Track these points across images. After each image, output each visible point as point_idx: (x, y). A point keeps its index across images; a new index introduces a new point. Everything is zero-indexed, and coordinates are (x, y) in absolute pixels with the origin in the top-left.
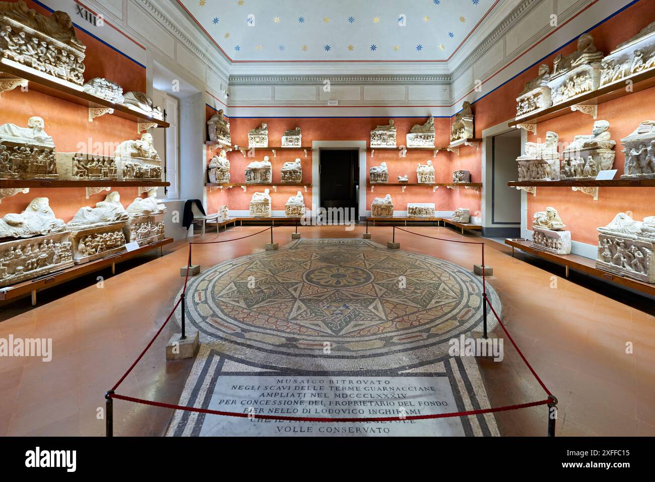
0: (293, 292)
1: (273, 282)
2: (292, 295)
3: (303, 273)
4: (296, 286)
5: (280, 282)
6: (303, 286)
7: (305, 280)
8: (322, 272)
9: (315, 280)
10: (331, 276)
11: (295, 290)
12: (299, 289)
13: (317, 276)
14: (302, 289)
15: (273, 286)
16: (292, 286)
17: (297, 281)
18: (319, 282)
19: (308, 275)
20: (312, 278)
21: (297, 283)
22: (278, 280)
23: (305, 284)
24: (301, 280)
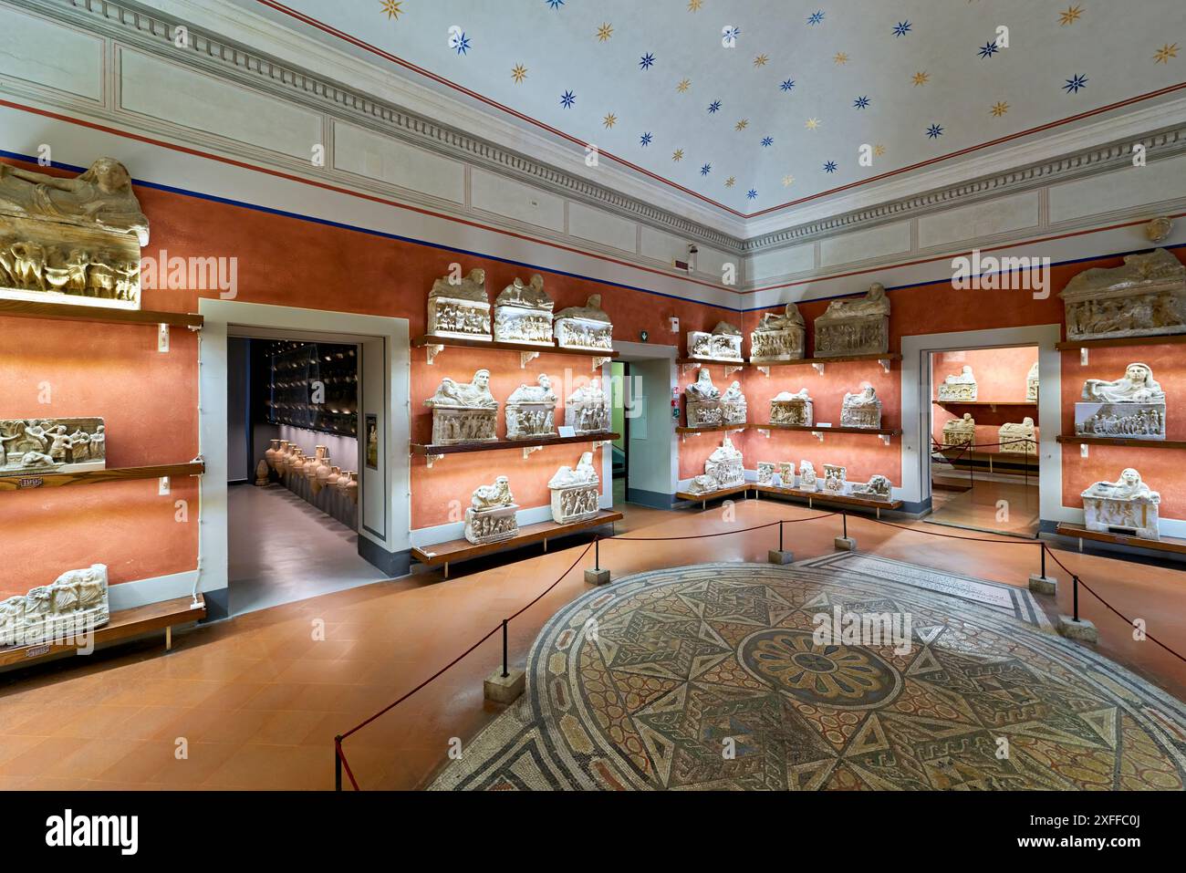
0: (933, 660)
1: (982, 702)
2: (936, 657)
3: (894, 702)
4: (924, 670)
5: (966, 696)
6: (907, 666)
7: (898, 677)
8: (843, 686)
9: (876, 671)
10: (831, 667)
11: (926, 663)
12: (918, 662)
13: (863, 681)
14: (913, 661)
15: (980, 689)
16: (932, 674)
17: (918, 682)
18: (868, 663)
19: (885, 691)
20: (878, 678)
21: (921, 677)
22: (972, 705)
23: (902, 669)
24: (907, 682)
